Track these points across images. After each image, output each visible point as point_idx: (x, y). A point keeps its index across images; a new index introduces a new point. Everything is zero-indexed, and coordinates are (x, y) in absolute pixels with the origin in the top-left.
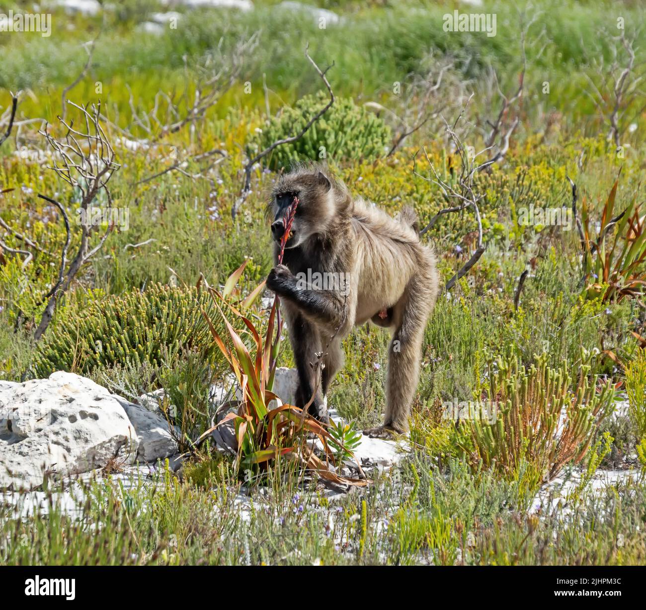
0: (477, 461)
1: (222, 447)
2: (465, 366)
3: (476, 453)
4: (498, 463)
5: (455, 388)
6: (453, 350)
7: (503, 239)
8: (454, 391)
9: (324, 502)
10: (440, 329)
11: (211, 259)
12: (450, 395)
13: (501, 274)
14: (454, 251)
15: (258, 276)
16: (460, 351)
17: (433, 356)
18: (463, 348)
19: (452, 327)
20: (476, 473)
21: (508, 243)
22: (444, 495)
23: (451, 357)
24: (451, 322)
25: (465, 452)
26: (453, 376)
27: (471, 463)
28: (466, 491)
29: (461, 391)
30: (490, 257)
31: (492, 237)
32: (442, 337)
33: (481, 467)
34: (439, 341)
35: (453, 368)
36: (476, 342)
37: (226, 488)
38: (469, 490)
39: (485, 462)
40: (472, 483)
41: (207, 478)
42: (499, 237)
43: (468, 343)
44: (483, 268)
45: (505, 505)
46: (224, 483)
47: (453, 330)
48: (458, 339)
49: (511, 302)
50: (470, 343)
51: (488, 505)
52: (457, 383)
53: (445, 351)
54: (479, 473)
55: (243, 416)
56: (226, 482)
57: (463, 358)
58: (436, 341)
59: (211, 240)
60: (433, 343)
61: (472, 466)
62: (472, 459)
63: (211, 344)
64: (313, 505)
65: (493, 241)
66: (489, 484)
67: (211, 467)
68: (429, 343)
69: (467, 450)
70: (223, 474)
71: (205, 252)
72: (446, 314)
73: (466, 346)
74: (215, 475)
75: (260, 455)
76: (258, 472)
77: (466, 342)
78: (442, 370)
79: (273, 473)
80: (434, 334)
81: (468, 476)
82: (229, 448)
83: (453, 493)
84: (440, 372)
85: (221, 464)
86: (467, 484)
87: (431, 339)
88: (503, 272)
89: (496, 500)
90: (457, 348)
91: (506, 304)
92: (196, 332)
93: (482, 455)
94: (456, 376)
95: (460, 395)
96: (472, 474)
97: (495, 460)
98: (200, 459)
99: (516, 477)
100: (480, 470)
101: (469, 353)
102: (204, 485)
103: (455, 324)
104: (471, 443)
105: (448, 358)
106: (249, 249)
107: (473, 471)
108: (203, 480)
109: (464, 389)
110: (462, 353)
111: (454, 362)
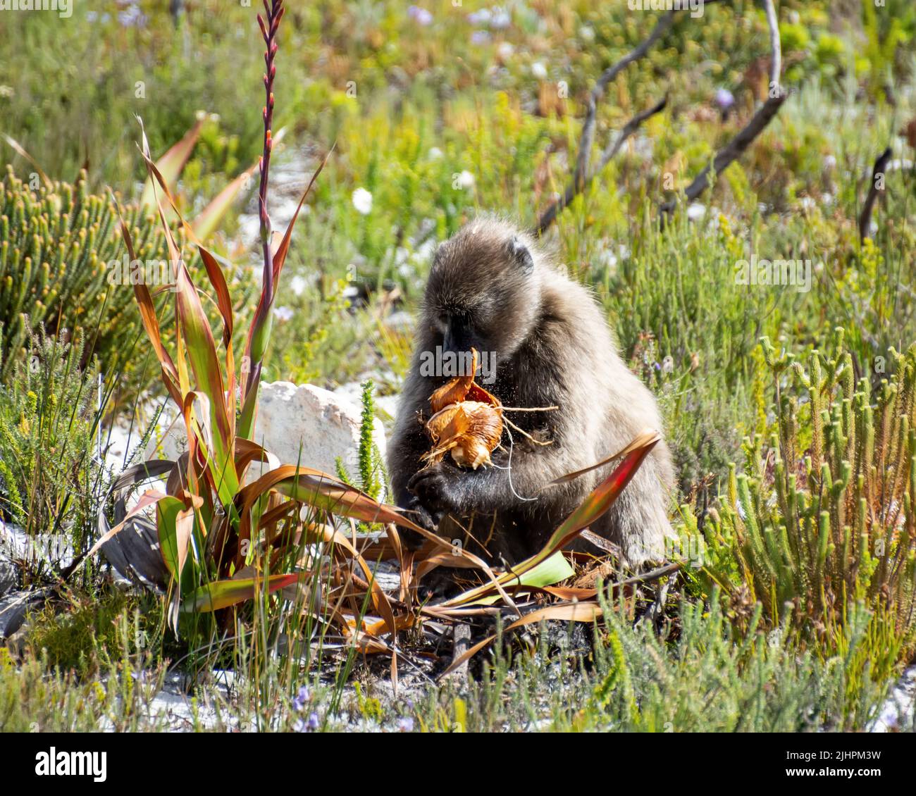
0: (746, 608)
1: (124, 576)
2: (731, 381)
3: (744, 588)
4: (800, 614)
5: (704, 436)
6: (702, 344)
7: (841, 73)
8: (701, 443)
9: (371, 708)
10: (670, 292)
11: (117, 119)
12: (692, 453)
13: (832, 160)
14: (715, 104)
15: (232, 163)
16: (718, 346)
17: (649, 356)
18: (726, 340)
19: (700, 286)
20: (744, 638)
21: (851, 84)
22: (662, 689)
23: (697, 360)
24: (696, 273)
25: (718, 587)
26: (700, 407)
27: (731, 614)
28: (718, 682)
29: (718, 442)
30: (808, 118)
31: (814, 69)
32: (674, 311)
33: (756, 623)
34: (666, 321)
35: (701, 388)
36: (757, 323)
37: (130, 673)
38: (723, 677)
39: (766, 612)
40: (731, 662)
41: (87, 652)
42: (830, 70)
43: (738, 327)
44: (786, 144)
45: (812, 717)
46: (126, 661)
47: (701, 294)
48: (713, 316)
49: (848, 226)
50: (744, 325)
51: (770, 715)
52: (708, 423)
53: (682, 345)
54: (752, 637)
55: (181, 496)
56: (133, 661)
57: (725, 364)
58: (659, 321)
59: (116, 73)
60: (653, 325)
61: (735, 621)
62: (736, 603)
63: (108, 326)
64: (345, 716)
65: (816, 80)
66: (773, 666)
67: (97, 625)
68: (643, 326)
69: (724, 582)
70: (125, 639)
71: (102, 101)
72: (684, 255)
73: (734, 334)
74: (107, 643)
75: (218, 591)
76: (214, 633)
77: (733, 324)
78: (672, 391)
79: (248, 638)
80: (656, 302)
81: (724, 646)
82: (142, 579)
83: (684, 687)
84: (668, 397)
85: (122, 617)
86: (722, 665)
87: (648, 315)
88: (836, 155)
89: (788, 703)
90: (712, 337)
91: (838, 231)
92: (69, 297)
93: (760, 594)
94: (707, 405)
95: (716, 452)
96: (735, 641)
97: (790, 605)
98: (69, 605)
99: (843, 647)
100: (753, 629)
101: (740, 352)
102: (78, 667)
103: (707, 278)
104: (734, 566)
105: (689, 362)
106: (212, 96)
107: (737, 634)
108: (77, 655)
109: (725, 438)
110: (724, 351)
111: (705, 371)
